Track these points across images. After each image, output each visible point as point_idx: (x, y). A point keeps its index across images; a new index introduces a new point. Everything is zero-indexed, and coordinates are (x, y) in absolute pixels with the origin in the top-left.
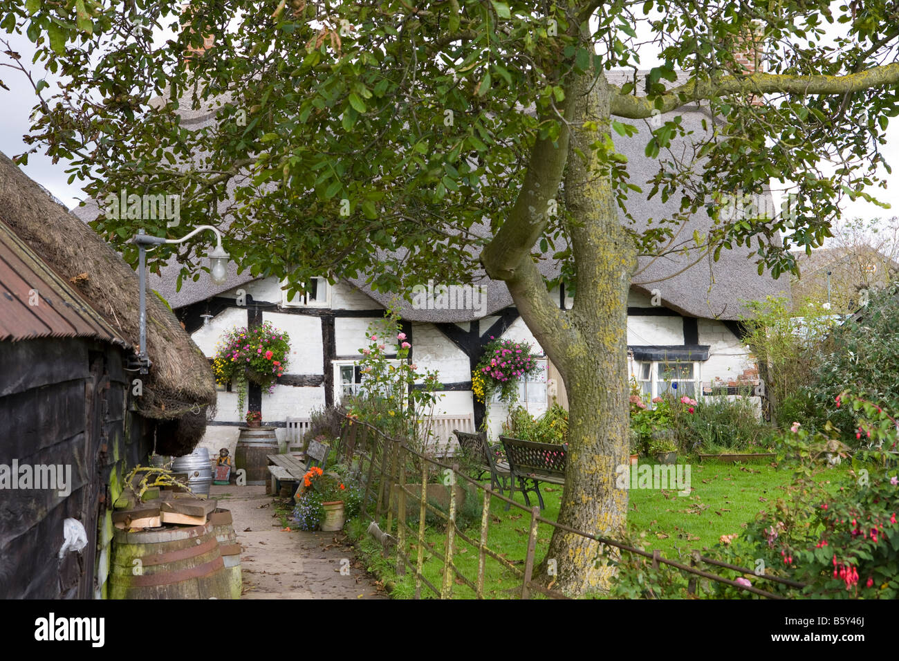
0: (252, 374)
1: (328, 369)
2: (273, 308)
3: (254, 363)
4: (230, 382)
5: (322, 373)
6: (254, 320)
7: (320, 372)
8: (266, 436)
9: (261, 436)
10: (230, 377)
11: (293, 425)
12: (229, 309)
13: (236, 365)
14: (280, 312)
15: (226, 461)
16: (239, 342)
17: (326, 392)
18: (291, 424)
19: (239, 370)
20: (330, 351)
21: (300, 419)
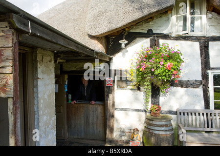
0: (155, 80)
1: (205, 76)
2: (166, 37)
3: (157, 72)
4: (140, 85)
5: (201, 79)
6: (154, 44)
7: (200, 78)
8: (166, 126)
9: (162, 126)
10: (140, 82)
11: (182, 114)
12: (137, 39)
13: (144, 73)
14: (171, 39)
15: (137, 137)
16: (146, 57)
17: (204, 92)
18: (180, 113)
19: (145, 77)
20: (206, 65)
21: (186, 110)
